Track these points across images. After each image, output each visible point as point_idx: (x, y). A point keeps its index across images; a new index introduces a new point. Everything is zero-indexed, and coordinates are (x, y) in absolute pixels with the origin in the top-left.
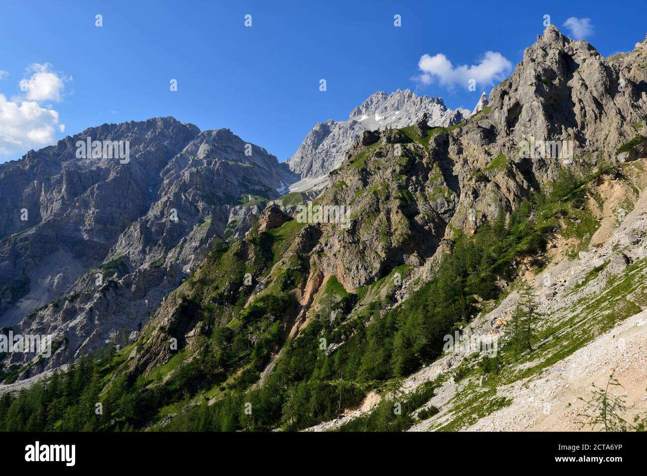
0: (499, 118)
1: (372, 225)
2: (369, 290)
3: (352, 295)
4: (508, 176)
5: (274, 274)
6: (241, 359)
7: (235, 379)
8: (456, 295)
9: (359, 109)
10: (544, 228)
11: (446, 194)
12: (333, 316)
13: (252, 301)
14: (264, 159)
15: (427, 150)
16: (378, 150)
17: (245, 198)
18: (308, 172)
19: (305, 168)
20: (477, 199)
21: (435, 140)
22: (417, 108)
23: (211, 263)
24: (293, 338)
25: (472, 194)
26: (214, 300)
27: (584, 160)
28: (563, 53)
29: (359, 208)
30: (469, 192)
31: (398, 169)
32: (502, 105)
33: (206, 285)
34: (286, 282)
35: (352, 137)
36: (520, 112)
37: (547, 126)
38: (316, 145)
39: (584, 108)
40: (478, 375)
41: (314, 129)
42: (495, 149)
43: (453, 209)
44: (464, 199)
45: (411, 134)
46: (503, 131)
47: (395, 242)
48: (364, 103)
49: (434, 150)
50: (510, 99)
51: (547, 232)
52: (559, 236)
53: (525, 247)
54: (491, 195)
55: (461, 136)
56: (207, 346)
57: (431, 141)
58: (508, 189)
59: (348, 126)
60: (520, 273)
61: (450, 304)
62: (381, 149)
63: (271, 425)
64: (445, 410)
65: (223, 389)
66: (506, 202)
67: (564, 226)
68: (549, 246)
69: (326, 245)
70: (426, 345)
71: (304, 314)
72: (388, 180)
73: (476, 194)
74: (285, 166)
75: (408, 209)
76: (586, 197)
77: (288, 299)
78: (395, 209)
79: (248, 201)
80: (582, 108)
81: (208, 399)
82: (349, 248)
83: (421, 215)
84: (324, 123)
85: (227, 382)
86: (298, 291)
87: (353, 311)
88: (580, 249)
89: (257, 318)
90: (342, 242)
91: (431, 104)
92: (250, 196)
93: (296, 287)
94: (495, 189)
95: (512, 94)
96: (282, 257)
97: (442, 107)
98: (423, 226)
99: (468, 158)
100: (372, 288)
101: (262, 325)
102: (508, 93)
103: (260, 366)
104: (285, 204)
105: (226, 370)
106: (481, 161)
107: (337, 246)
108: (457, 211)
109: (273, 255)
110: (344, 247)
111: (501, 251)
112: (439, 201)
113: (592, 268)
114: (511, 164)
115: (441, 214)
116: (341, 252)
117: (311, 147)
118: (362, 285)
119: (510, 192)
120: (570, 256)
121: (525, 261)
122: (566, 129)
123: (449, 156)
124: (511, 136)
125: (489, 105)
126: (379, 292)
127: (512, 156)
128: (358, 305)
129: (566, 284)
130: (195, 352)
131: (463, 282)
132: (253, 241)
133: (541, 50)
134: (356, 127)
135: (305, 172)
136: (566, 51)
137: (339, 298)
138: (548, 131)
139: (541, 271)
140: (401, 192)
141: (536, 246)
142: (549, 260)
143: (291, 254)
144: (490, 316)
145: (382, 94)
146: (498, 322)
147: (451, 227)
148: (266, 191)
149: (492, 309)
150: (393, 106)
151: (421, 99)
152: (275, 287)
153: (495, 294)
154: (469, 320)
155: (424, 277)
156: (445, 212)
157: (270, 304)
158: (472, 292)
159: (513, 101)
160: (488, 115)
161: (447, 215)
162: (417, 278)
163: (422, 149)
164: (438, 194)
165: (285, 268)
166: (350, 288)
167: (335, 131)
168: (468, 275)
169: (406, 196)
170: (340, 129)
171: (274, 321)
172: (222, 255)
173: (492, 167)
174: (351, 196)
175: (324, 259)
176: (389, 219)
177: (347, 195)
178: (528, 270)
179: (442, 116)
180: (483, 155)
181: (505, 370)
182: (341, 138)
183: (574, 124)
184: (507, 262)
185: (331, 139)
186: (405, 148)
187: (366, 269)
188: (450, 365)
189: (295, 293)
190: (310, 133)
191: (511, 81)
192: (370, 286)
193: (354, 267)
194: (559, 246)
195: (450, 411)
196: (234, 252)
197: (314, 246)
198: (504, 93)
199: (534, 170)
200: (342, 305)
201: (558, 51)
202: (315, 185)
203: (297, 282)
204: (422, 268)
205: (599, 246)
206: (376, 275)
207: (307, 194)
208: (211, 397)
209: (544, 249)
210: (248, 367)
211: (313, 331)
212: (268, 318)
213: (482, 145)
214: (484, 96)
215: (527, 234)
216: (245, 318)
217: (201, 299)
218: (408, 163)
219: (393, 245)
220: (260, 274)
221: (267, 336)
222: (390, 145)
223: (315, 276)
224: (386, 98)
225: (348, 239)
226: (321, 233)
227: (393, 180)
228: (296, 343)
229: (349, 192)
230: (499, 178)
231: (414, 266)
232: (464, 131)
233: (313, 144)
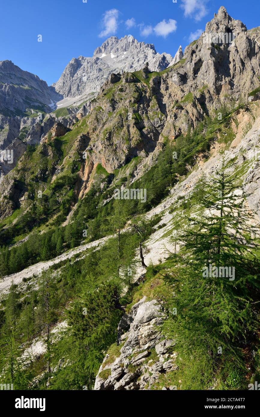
0: (189, 68)
1: (120, 134)
2: (120, 171)
3: (111, 174)
4: (193, 106)
5: (65, 163)
6: (54, 210)
7: (53, 220)
8: (167, 173)
9: (100, 48)
10: (210, 138)
11: (159, 116)
12: (102, 186)
13: (55, 179)
14: (38, 83)
15: (149, 88)
16: (120, 87)
17: (29, 112)
18: (68, 93)
19: (66, 90)
20: (176, 120)
21: (153, 80)
22: (138, 51)
23: (27, 158)
24: (81, 198)
25: (174, 116)
26: (33, 179)
27: (232, 97)
28: (227, 28)
29: (112, 124)
30: (172, 115)
31: (133, 100)
32: (192, 60)
33: (26, 171)
34: (73, 168)
35: (97, 70)
36: (201, 65)
37: (215, 76)
38: (72, 74)
39: (235, 65)
40: (180, 210)
41: (71, 62)
42: (186, 88)
43: (163, 125)
44: (170, 120)
45: (139, 76)
46: (191, 76)
47: (133, 144)
48: (103, 45)
49: (153, 87)
50: (196, 56)
51: (211, 140)
52: (216, 143)
53: (200, 149)
54: (184, 117)
55: (168, 78)
56: (34, 205)
57: (151, 81)
58: (193, 114)
59: (93, 61)
60: (197, 162)
61: (164, 178)
62: (122, 86)
63: (80, 239)
64: (169, 224)
65: (47, 226)
66: (191, 122)
67: (219, 137)
68: (211, 148)
69: (94, 146)
70: (154, 198)
71: (86, 185)
72: (128, 107)
73: (176, 116)
74: (52, 89)
75: (139, 125)
76: (231, 121)
77: (76, 177)
78: (132, 125)
79: (32, 114)
80: (234, 65)
81: (40, 231)
82: (107, 148)
83: (146, 128)
84: (77, 58)
85: (49, 222)
86: (80, 173)
87: (112, 182)
88: (226, 149)
89: (60, 188)
90: (103, 145)
91: (147, 48)
92: (32, 110)
93: (79, 171)
94: (186, 114)
95: (197, 53)
96: (68, 154)
97: (154, 51)
98: (147, 135)
99: (172, 93)
100: (122, 170)
101: (64, 192)
102: (195, 52)
103: (66, 213)
104: (57, 116)
105: (47, 217)
106: (179, 95)
107: (100, 147)
108: (166, 126)
109: (63, 152)
110: (105, 147)
111: (189, 151)
112: (156, 120)
113: (230, 159)
114: (195, 99)
115: (157, 127)
116: (103, 151)
117: (69, 75)
118: (116, 168)
119: (193, 116)
120: (221, 153)
121: (200, 156)
122: (225, 78)
123: (161, 91)
124: (196, 80)
125: (184, 58)
126: (125, 172)
127: (195, 94)
128: (115, 179)
129: (218, 167)
130: (27, 208)
131: (170, 167)
132: (50, 144)
133: (216, 25)
134: (99, 62)
135: (67, 93)
136: (229, 27)
137: (104, 176)
138: (216, 79)
139: (207, 161)
140: (135, 114)
141: (205, 148)
142: (211, 155)
143: (74, 152)
144: (183, 183)
145: (115, 38)
146: (187, 186)
147: (162, 135)
148: (43, 107)
149: (184, 180)
150: (122, 48)
151: (141, 44)
152: (67, 171)
153: (185, 172)
154: (173, 186)
155: (149, 163)
156: (159, 126)
157: (67, 181)
158: (175, 172)
159: (198, 58)
160: (183, 65)
161: (160, 128)
162: (145, 164)
163: (146, 87)
164: (155, 116)
165: (71, 160)
166: (110, 171)
167: (85, 64)
168: (173, 163)
169: (138, 117)
170: (88, 63)
171: (70, 190)
172: (32, 153)
173: (185, 100)
174: (106, 116)
175: (93, 154)
176: (129, 131)
177: (103, 116)
178: (201, 160)
179: (153, 57)
180: (180, 92)
181: (193, 208)
182: (89, 70)
183: (229, 75)
184: (192, 156)
185: (82, 70)
186: (136, 86)
187: (118, 160)
188: (165, 207)
189: (79, 174)
190: (68, 66)
191: (197, 44)
192: (120, 169)
193: (111, 159)
194: (216, 147)
195: (171, 225)
196: (40, 151)
197: (87, 146)
198: (193, 52)
199: (206, 103)
200: (106, 180)
201: (225, 27)
202: (74, 103)
203: (79, 168)
204: (147, 159)
205: (234, 148)
206: (123, 163)
207: (71, 109)
208: (41, 230)
209: (209, 150)
210: (59, 214)
211: (92, 194)
212: (66, 188)
213: (180, 85)
214: (180, 48)
215: (201, 142)
216: (53, 189)
217: (25, 180)
218: (138, 96)
219: (132, 146)
220: (57, 164)
221: (67, 197)
222: (127, 84)
223: (89, 164)
224: (117, 42)
225: (107, 143)
226: (89, 139)
227: (130, 107)
228: (84, 200)
229: (104, 113)
230: (188, 107)
231: (143, 157)
232: (170, 76)
233: (71, 73)
